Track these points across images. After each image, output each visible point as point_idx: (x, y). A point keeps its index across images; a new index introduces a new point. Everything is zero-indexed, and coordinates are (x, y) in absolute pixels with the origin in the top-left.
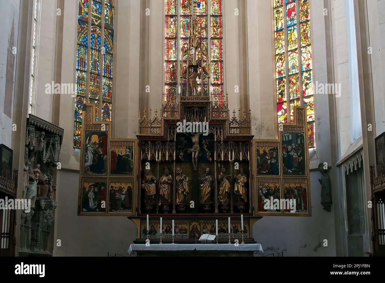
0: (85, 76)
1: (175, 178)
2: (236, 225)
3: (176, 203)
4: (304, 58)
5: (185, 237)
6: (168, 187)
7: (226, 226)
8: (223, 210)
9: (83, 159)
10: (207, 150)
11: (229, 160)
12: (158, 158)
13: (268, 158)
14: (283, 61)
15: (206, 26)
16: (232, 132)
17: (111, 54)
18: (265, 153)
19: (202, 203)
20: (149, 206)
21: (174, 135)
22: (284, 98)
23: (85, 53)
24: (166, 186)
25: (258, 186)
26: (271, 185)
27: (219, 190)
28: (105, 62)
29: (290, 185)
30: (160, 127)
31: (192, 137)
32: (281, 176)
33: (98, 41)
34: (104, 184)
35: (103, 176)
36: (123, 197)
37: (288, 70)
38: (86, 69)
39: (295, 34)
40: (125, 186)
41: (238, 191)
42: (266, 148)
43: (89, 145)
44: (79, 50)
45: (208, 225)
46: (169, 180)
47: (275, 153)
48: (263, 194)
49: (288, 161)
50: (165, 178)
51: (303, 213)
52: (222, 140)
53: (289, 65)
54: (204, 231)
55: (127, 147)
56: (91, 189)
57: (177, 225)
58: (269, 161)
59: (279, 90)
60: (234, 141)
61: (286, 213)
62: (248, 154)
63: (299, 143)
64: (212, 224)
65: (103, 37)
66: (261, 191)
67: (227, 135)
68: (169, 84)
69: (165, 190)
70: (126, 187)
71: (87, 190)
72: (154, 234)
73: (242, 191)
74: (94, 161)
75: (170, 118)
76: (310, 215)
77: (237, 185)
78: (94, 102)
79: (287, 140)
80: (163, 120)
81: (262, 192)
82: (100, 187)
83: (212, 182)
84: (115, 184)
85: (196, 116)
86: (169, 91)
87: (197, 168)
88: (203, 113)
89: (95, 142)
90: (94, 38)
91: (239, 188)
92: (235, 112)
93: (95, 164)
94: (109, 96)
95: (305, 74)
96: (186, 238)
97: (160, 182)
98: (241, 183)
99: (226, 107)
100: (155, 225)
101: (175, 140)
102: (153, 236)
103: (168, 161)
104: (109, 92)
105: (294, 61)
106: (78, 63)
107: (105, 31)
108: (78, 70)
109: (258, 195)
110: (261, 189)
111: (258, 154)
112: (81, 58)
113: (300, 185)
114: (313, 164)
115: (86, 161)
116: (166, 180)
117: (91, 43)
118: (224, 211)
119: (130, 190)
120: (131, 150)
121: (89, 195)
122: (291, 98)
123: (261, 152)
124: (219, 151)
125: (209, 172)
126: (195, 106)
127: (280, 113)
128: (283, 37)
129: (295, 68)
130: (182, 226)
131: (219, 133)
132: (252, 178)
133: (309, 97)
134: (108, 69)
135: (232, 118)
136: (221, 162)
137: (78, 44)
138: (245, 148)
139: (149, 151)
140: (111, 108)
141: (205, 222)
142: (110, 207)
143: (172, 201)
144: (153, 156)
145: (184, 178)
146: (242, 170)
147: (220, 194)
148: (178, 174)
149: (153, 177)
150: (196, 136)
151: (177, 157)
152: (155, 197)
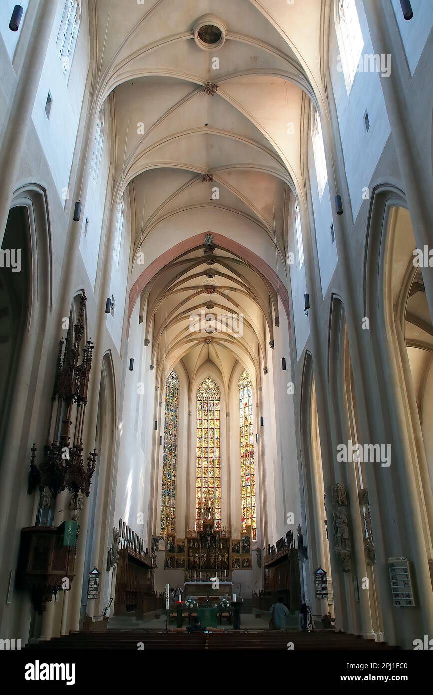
0: (165, 508)
1: (201, 555)
5: (205, 579)
6: (198, 558)
8: (219, 568)
9: (167, 548)
11: (222, 548)
13: (236, 547)
14: (245, 501)
15: (214, 482)
16: (223, 536)
17: (175, 497)
18: (235, 545)
20: (192, 566)
21: (201, 537)
23: (165, 498)
25: (233, 558)
26: (237, 558)
27: (218, 560)
28: (172, 501)
29: (244, 557)
30: (196, 534)
31: (207, 538)
32: (241, 554)
33: (170, 492)
34: (174, 557)
35: (174, 554)
36: (181, 562)
37: (247, 505)
38: (165, 505)
39: (250, 491)
42: (236, 542)
43: (169, 542)
44: (163, 497)
45: (214, 574)
46: (199, 556)
47: (239, 544)
49: (244, 548)
50: (197, 555)
55: (183, 542)
57: (202, 574)
59: (243, 513)
60: (224, 540)
61: (243, 569)
63: (248, 540)
65: (172, 490)
66: (233, 560)
67: (221, 538)
68: (199, 509)
69: (197, 560)
70: (183, 559)
71: (168, 559)
72: (193, 578)
73: (226, 560)
74: (171, 548)
75: (200, 530)
76: (252, 570)
79: (243, 539)
80: (197, 531)
82: (173, 559)
83: (215, 557)
84: (179, 557)
86: (198, 512)
90: (168, 491)
91: (225, 559)
92: (224, 528)
94: (174, 516)
95: (253, 508)
98: (226, 557)
100: (194, 574)
101: (201, 539)
103: (199, 548)
104: (174, 514)
105: (249, 501)
106: (163, 503)
107: (172, 487)
108: (162, 506)
109: (232, 562)
112: (164, 501)
114: (254, 548)
115: (168, 548)
117: (167, 493)
119: (184, 560)
120: (184, 544)
121: (169, 562)
122: (248, 518)
125: (214, 553)
127: (244, 523)
128: (245, 490)
130: (204, 574)
132: (230, 555)
133: (255, 518)
134: (173, 505)
136: (219, 549)
137: (163, 495)
139: (191, 544)
141: (212, 573)
142: (176, 567)
143: (200, 564)
144: (193, 546)
145: (205, 555)
146: (226, 552)
147: (218, 562)
148: (202, 553)
149: (193, 554)
150: (209, 538)
151: (202, 546)
152: (193, 563)
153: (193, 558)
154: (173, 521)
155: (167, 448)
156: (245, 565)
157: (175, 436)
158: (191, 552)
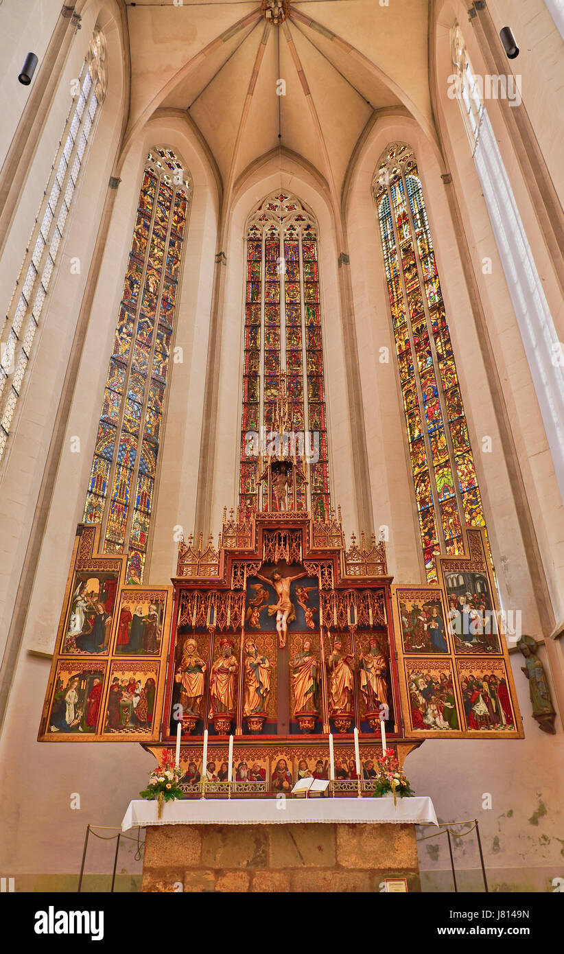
0: (103, 504)
1: (244, 662)
2: (369, 759)
3: (243, 713)
4: (463, 472)
5: (260, 789)
6: (229, 679)
7: (348, 763)
8: (341, 728)
10: (305, 607)
11: (349, 624)
12: (211, 622)
13: (422, 619)
14: (426, 483)
16: (352, 573)
17: (152, 478)
18: (416, 611)
19: (297, 713)
21: (243, 578)
22: (435, 539)
23: (107, 469)
24: (224, 677)
25: (409, 676)
26: (434, 673)
27: (330, 686)
28: (140, 487)
29: (471, 672)
30: (217, 565)
31: (275, 584)
32: (453, 654)
33: (131, 456)
34: (100, 674)
36: (136, 700)
37: (438, 495)
38: (105, 494)
39: (443, 441)
40: (142, 678)
41: (369, 686)
42: (418, 600)
43: (79, 598)
44: (96, 463)
45: (310, 760)
46: (232, 666)
47: (435, 610)
48: (420, 691)
50: (221, 663)
51: (507, 731)
52: (333, 588)
53: (438, 488)
54: (302, 773)
55: (152, 601)
56: (73, 683)
57: (245, 761)
58: (426, 625)
59: (424, 528)
60: (356, 589)
61: (471, 731)
62: (383, 613)
63: (479, 590)
64: (319, 759)
65: (140, 451)
66: (414, 685)
67: (342, 577)
70: (144, 681)
71: (65, 686)
72: (194, 782)
73: (376, 686)
74: (85, 627)
75: (236, 548)
76: (521, 735)
77: (367, 675)
78: (114, 546)
79: (455, 585)
80: (223, 553)
81: (418, 689)
82: (92, 680)
83: (317, 669)
84: (123, 674)
85: (285, 545)
87: (287, 643)
88: (296, 540)
89: (93, 592)
90: (124, 450)
91: (371, 680)
92: (355, 538)
93: (87, 633)
94: (141, 541)
95: (468, 496)
96: (262, 791)
97: (213, 670)
98: (373, 670)
99: (339, 529)
100: (197, 761)
101: (245, 588)
102: (192, 787)
103: (231, 627)
104: (142, 535)
105: (445, 479)
106: (93, 483)
107: (143, 443)
108: (91, 492)
109: (411, 695)
110: (415, 681)
111: (403, 613)
112: (98, 476)
113: (492, 672)
115: (70, 629)
116: (225, 666)
117: (119, 456)
118: (341, 731)
119: (151, 685)
120: (160, 606)
121: (67, 698)
122: (448, 538)
123: (409, 608)
124: (329, 608)
125: (310, 650)
126: (282, 527)
128: (424, 448)
129: (448, 491)
130: (254, 762)
131: (327, 575)
132: (396, 659)
134: (144, 499)
135: (351, 547)
136: (334, 630)
137: (95, 454)
138: (377, 602)
139: (193, 609)
140: (143, 560)
141: (304, 753)
142: (107, 722)
143: (235, 709)
144: (202, 618)
145: (261, 662)
146: (374, 646)
147: (332, 694)
148: (249, 655)
149: (201, 660)
150: (283, 582)
151: (248, 622)
152: (201, 702)
153: (201, 675)
154: (136, 557)
155: (131, 320)
156: (481, 708)
157: (167, 304)
158: (190, 649)
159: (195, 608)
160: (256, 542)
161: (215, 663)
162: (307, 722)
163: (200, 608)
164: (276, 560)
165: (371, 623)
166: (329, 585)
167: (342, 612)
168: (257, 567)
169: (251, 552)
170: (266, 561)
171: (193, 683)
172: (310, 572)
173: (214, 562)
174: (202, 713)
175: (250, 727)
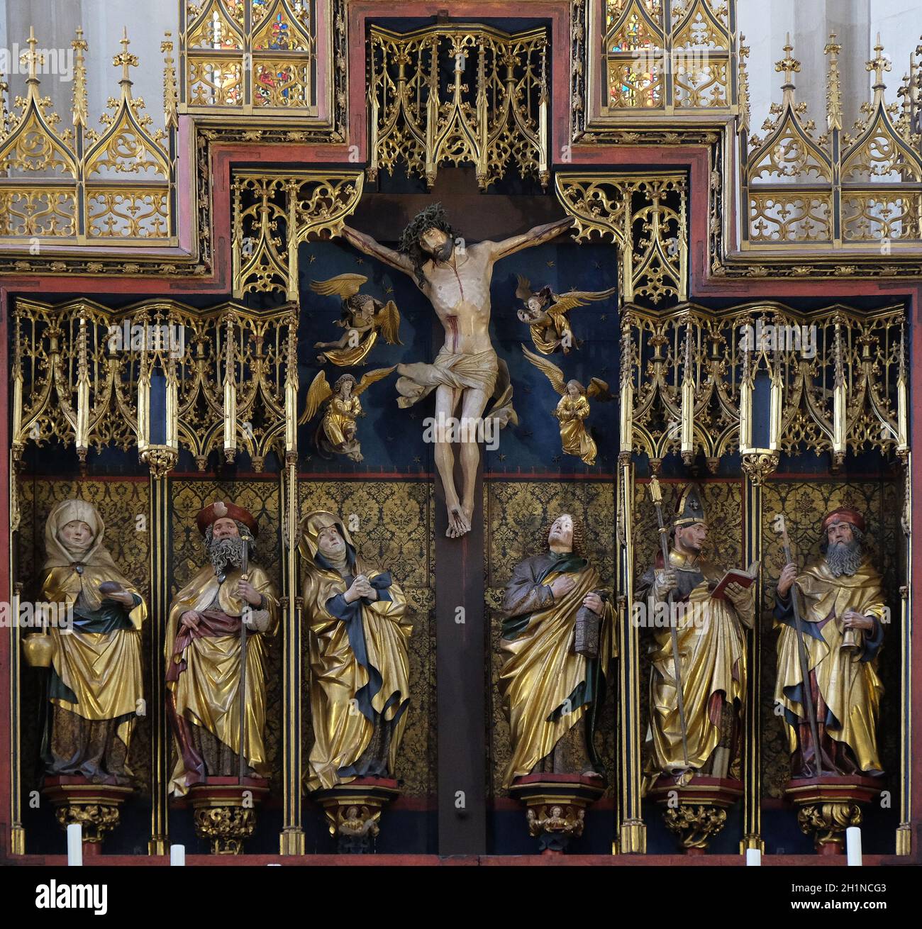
1: (300, 591)
3: (307, 779)
6: (241, 658)
8: (687, 832)
10: (554, 375)
11: (744, 449)
12: (157, 435)
16: (771, 230)
19: (518, 779)
20: (94, 800)
24: (225, 647)
27: (650, 685)
30: (162, 186)
31: (427, 268)
41: (807, 690)
52: (682, 297)
62: (895, 405)
67: (725, 249)
73: (837, 686)
75: (248, 109)
77: (802, 646)
80: (188, 132)
85: (469, 97)
87: (477, 519)
88: (519, 73)
91: (820, 666)
92: (794, 67)
97: (179, 624)
98: (829, 630)
99: (724, 23)
101: (293, 293)
116: (225, 607)
118: (688, 842)
124: (659, 380)
125: (575, 550)
126: (456, 11)
131: (656, 235)
135: (773, 110)
138: (873, 359)
139: (75, 378)
143: (274, 760)
144: (113, 416)
145: (373, 593)
146: (841, 534)
147: (658, 714)
148: (322, 563)
149: (124, 582)
150: (463, 266)
151: (312, 432)
152: (134, 734)
153: (129, 642)
158: (77, 538)
159: (83, 374)
160: (338, 82)
161: (182, 596)
162: (557, 810)
163: (103, 376)
164: (430, 168)
165: (838, 446)
166: (667, 281)
167: (715, 398)
168: (344, 198)
169: (318, 134)
170: (382, 171)
171: (98, 669)
172: (584, 224)
173: (149, 175)
174: (142, 774)
175: (337, 825)
